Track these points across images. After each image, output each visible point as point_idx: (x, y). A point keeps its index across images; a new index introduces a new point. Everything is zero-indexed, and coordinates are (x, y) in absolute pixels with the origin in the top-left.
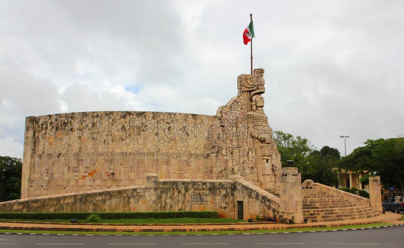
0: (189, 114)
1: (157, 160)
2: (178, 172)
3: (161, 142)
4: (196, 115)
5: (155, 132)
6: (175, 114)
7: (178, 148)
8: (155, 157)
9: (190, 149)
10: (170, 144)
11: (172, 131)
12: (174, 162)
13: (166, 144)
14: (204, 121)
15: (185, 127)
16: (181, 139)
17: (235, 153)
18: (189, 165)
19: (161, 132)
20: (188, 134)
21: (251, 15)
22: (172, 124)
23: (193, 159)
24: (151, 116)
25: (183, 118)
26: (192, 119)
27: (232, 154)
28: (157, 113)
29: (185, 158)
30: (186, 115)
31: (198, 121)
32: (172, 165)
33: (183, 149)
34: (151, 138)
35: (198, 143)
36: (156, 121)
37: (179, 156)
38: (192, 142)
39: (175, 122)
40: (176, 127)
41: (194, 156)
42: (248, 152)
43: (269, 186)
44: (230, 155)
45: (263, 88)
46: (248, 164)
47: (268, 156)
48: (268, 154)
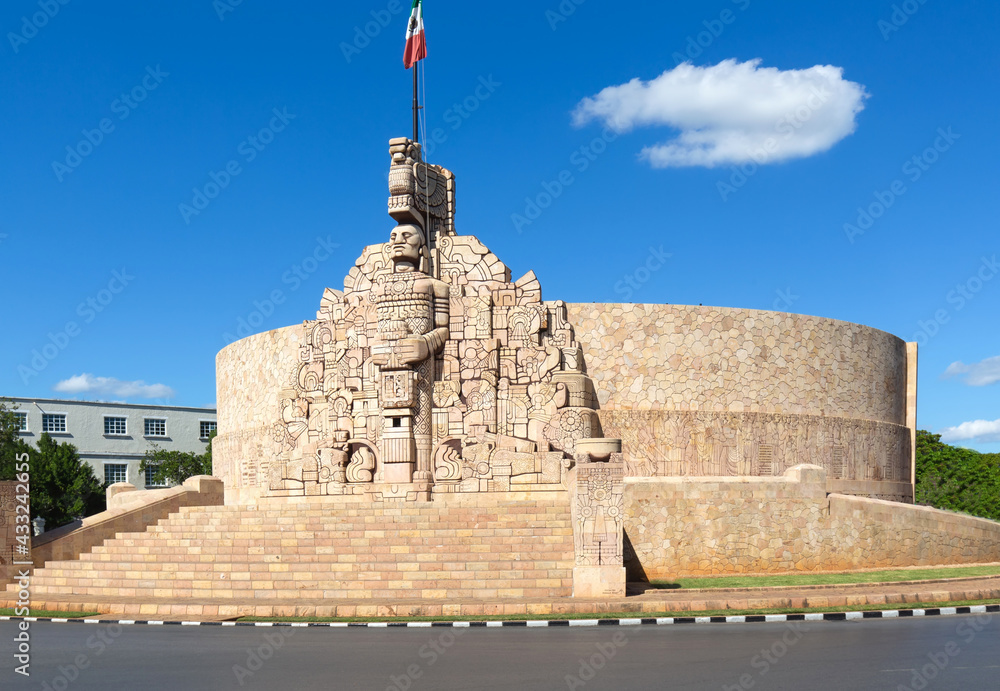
7: (255, 418)
8: (230, 443)
9: (269, 416)
11: (248, 381)
12: (245, 449)
14: (290, 342)
17: (316, 412)
23: (266, 439)
25: (258, 346)
26: (270, 344)
27: (308, 416)
29: (256, 439)
32: (243, 458)
33: (261, 418)
37: (249, 434)
39: (250, 358)
42: (352, 405)
43: (394, 495)
44: (301, 419)
45: (395, 201)
46: (351, 436)
47: (397, 408)
48: (396, 400)
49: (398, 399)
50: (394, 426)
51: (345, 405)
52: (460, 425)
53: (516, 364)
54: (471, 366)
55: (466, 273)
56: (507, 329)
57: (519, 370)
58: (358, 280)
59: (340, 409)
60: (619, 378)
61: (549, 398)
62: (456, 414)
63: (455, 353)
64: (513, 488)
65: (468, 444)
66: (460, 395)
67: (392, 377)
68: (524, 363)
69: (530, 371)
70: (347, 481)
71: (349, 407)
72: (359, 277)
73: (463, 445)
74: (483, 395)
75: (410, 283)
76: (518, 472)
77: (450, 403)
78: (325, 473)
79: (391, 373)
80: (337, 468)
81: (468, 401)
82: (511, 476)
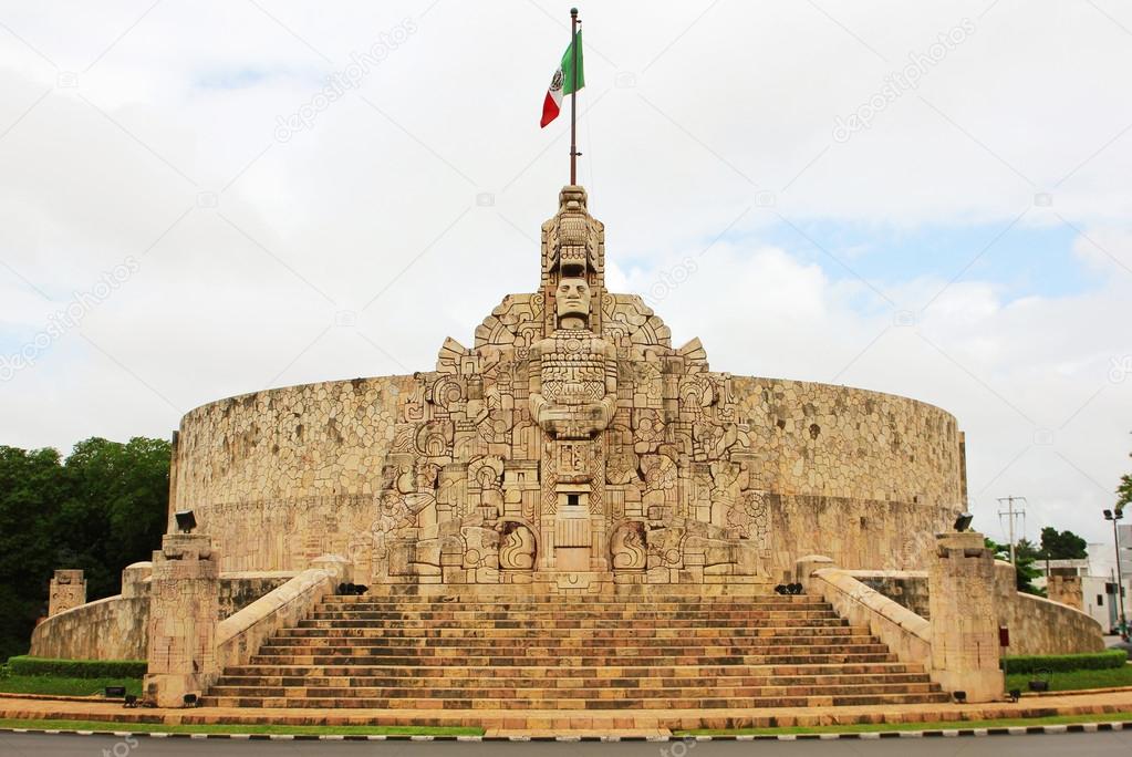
0: (345, 383)
1: (268, 520)
2: (308, 551)
3: (283, 470)
4: (363, 380)
5: (271, 446)
6: (311, 388)
7: (317, 483)
8: (266, 513)
9: (345, 482)
10: (300, 474)
11: (305, 438)
12: (301, 521)
13: (292, 473)
14: (386, 395)
15: (335, 420)
16: (325, 454)
17: (449, 482)
18: (336, 530)
19: (284, 443)
20: (340, 440)
21: (574, 13)
22: (305, 418)
23: (345, 510)
24: (267, 401)
25: (330, 397)
26: (352, 395)
27: (436, 486)
28: (278, 391)
29: (326, 510)
30: (339, 385)
31: (368, 397)
32: (295, 533)
33: (329, 484)
34: (264, 462)
35: (367, 463)
36: (275, 413)
37: (311, 504)
38: (351, 461)
39: (312, 409)
40: (315, 421)
41: (347, 502)
42: (503, 476)
43: (573, 586)
44: (427, 490)
45: (570, 252)
46: (501, 514)
47: (575, 483)
48: (575, 474)
49: (577, 473)
50: (570, 504)
51: (494, 477)
52: (637, 506)
53: (693, 439)
54: (646, 438)
55: (630, 334)
56: (678, 399)
57: (696, 446)
58: (495, 331)
59: (486, 479)
60: (782, 459)
61: (732, 479)
62: (634, 493)
63: (628, 423)
64: (707, 579)
65: (652, 528)
66: (639, 471)
67: (570, 447)
68: (701, 438)
69: (707, 447)
70: (501, 568)
71: (499, 479)
72: (497, 328)
73: (647, 528)
74: (664, 472)
75: (586, 342)
76: (712, 562)
77: (626, 480)
78: (472, 556)
79: (569, 443)
80: (490, 551)
81: (648, 478)
82: (704, 566)
